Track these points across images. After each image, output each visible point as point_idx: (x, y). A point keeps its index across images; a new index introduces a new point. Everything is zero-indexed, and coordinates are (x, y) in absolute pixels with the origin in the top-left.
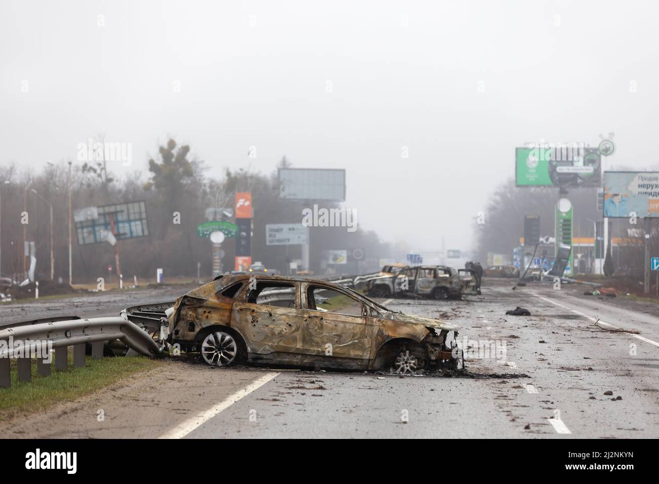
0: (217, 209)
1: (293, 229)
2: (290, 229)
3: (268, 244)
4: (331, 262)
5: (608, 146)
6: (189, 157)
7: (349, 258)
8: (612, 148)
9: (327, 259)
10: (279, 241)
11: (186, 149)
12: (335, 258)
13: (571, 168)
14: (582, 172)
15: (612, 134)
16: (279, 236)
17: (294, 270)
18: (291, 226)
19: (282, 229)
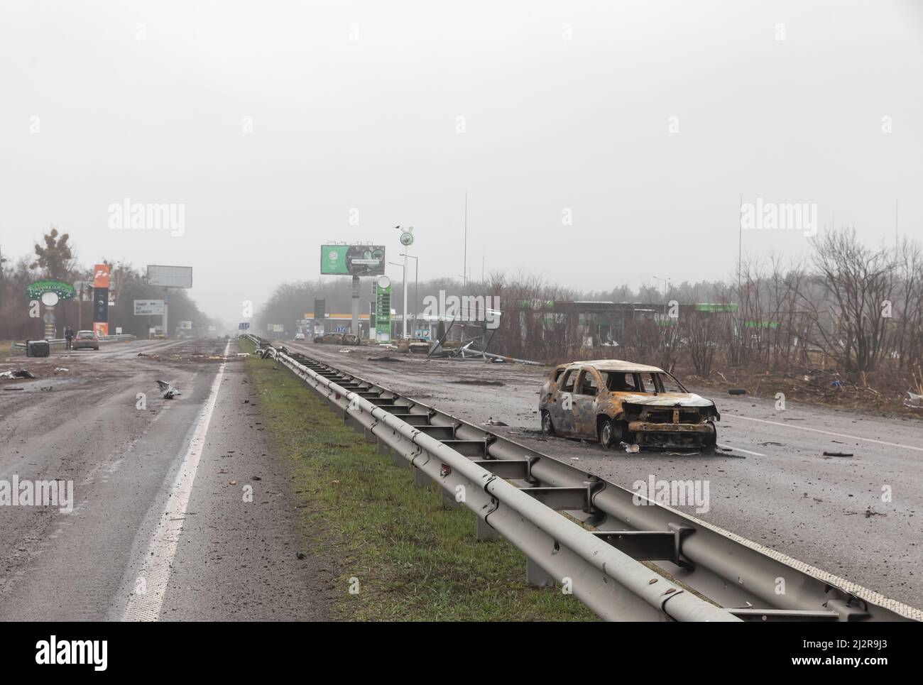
0: (84, 282)
1: (154, 304)
2: (152, 304)
3: (135, 314)
4: (182, 328)
5: (408, 237)
6: (69, 243)
7: (193, 326)
8: (411, 240)
9: (180, 326)
10: (143, 312)
11: (66, 237)
12: (185, 326)
13: (362, 260)
14: (371, 263)
15: (411, 228)
16: (143, 308)
17: (153, 334)
18: (153, 301)
19: (146, 304)
